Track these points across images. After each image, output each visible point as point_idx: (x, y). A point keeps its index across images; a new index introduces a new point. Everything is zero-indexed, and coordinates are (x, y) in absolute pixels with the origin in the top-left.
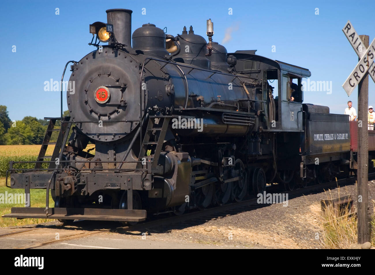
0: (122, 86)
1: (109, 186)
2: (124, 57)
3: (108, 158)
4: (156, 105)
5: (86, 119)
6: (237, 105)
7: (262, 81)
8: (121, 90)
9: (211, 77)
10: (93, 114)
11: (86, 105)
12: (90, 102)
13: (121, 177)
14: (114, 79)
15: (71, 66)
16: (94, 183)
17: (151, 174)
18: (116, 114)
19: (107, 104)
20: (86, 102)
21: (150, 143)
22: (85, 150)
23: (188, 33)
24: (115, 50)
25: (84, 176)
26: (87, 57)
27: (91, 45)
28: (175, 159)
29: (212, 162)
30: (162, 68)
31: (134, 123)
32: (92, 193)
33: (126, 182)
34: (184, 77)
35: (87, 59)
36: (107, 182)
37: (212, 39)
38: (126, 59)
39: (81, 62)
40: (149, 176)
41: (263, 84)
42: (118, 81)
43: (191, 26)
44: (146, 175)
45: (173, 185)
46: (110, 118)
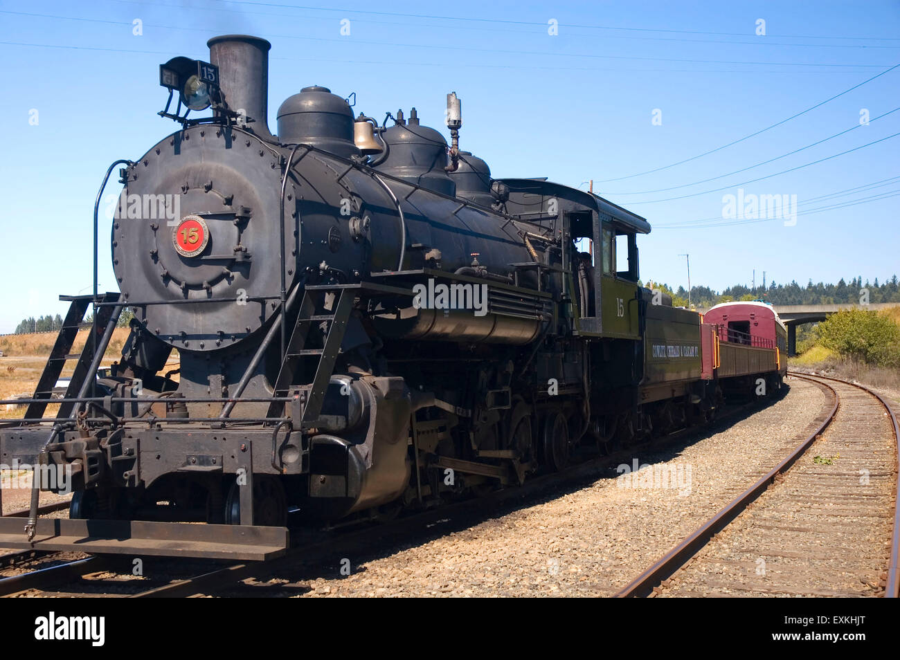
0: (239, 214)
1: (194, 462)
2: (245, 143)
3: (209, 392)
4: (324, 262)
5: (156, 298)
6: (513, 277)
7: (562, 234)
8: (237, 225)
9: (456, 213)
10: (172, 284)
11: (156, 263)
12: (162, 256)
13: (225, 439)
14: (221, 198)
15: (120, 170)
16: (156, 455)
17: (301, 431)
18: (225, 283)
19: (204, 258)
20: (155, 256)
21: (307, 352)
22: (162, 374)
23: (407, 123)
24: (225, 129)
25: (130, 437)
26: (157, 149)
27: (164, 117)
28: (370, 394)
29: (458, 408)
30: (340, 179)
31: (269, 303)
32: (152, 481)
33: (235, 452)
34: (398, 208)
35: (158, 152)
36: (188, 453)
37: (457, 134)
38: (248, 149)
39: (145, 160)
40: (295, 438)
41: (563, 240)
42: (229, 201)
43: (413, 109)
44: (288, 436)
45: (364, 456)
46: (211, 293)
